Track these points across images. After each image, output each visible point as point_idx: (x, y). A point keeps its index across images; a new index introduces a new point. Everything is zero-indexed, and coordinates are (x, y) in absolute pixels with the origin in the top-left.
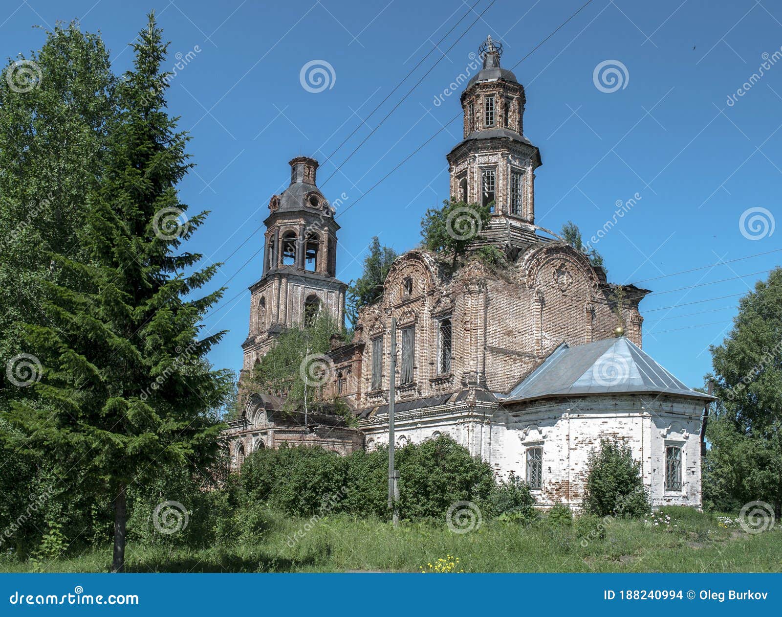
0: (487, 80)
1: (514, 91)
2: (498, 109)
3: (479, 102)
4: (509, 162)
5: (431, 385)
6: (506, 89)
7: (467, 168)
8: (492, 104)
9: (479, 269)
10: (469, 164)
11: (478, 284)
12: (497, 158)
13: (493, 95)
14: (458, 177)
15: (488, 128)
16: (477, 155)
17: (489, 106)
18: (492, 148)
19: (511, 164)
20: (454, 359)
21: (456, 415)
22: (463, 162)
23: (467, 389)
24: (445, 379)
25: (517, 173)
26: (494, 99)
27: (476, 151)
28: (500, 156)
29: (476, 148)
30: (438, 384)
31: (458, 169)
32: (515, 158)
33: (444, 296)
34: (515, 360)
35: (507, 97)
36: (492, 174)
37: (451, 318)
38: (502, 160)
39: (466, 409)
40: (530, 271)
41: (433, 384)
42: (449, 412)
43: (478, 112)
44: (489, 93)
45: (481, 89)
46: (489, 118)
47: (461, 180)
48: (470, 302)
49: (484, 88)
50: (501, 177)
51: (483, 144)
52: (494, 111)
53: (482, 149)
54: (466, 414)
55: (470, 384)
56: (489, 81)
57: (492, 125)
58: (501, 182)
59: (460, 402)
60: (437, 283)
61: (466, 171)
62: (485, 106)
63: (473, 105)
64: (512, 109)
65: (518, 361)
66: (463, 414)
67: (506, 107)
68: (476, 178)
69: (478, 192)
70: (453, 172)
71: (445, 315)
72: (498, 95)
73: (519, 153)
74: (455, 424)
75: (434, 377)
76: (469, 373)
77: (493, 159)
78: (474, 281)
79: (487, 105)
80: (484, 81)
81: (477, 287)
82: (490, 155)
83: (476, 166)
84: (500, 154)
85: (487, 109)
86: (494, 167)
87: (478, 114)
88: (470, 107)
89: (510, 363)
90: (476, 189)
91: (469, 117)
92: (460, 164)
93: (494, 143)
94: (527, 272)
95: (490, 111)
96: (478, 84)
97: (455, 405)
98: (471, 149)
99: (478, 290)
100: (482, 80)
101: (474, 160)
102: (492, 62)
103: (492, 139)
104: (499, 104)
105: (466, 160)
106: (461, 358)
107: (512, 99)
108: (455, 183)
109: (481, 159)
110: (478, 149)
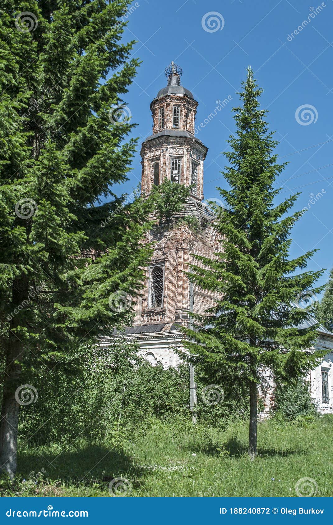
0: (176, 94)
1: (193, 105)
2: (182, 116)
3: (169, 108)
4: (191, 156)
5: (143, 316)
6: (188, 103)
7: (160, 155)
8: (178, 112)
9: (189, 233)
10: (162, 152)
11: (189, 244)
12: (182, 151)
13: (179, 106)
14: (152, 160)
15: (175, 128)
16: (168, 147)
17: (176, 112)
18: (179, 144)
19: (192, 157)
20: (166, 297)
21: (169, 341)
22: (156, 150)
23: (180, 321)
24: (157, 312)
25: (195, 164)
26: (180, 109)
27: (168, 143)
28: (185, 151)
29: (168, 141)
30: (150, 316)
31: (152, 154)
32: (194, 154)
33: (156, 249)
34: (208, 301)
35: (188, 109)
36: (179, 162)
37: (163, 266)
38: (186, 153)
39: (180, 337)
40: (216, 238)
41: (145, 315)
42: (164, 338)
43: (167, 116)
44: (176, 104)
45: (170, 99)
46: (176, 122)
47: (153, 163)
48: (182, 256)
49: (173, 99)
50: (185, 166)
51: (174, 140)
52: (179, 117)
53: (172, 143)
54: (180, 340)
55: (183, 317)
56: (178, 95)
57: (177, 127)
58: (185, 169)
59: (176, 331)
60: (150, 239)
61: (160, 157)
62: (173, 112)
63: (163, 109)
64: (190, 118)
65: (209, 302)
66: (177, 340)
67: (187, 116)
68: (167, 163)
69: (169, 174)
70: (147, 156)
71: (158, 263)
72: (183, 107)
73: (197, 150)
74: (167, 348)
75: (146, 310)
76: (182, 309)
77: (180, 152)
78: (186, 241)
79: (175, 112)
80: (173, 95)
81: (189, 246)
82: (178, 148)
83: (168, 155)
84: (185, 149)
85: (175, 115)
86: (181, 157)
87: (168, 117)
88: (161, 110)
89: (205, 303)
90: (167, 171)
91: (159, 118)
92: (154, 151)
93: (182, 140)
94: (214, 238)
95: (176, 117)
96: (169, 96)
97: (170, 333)
98: (165, 142)
99: (189, 248)
100: (172, 94)
101: (167, 150)
102: (176, 81)
103: (180, 137)
104: (183, 112)
105: (160, 149)
106: (173, 297)
107: (191, 110)
108: (149, 164)
109: (172, 150)
110: (170, 143)
